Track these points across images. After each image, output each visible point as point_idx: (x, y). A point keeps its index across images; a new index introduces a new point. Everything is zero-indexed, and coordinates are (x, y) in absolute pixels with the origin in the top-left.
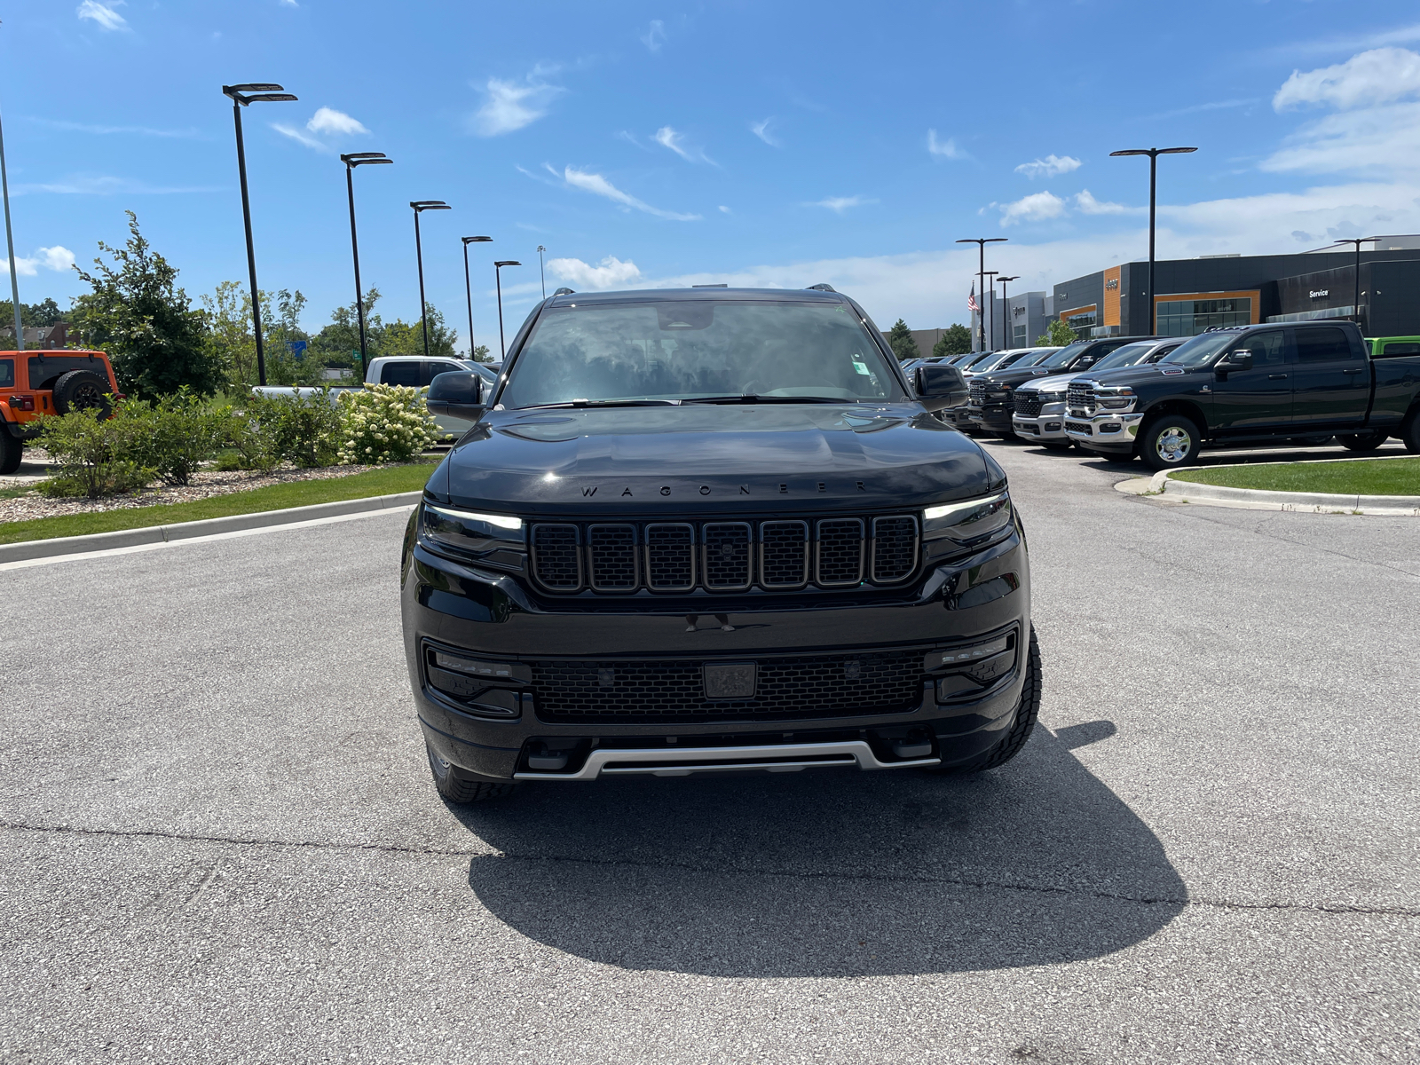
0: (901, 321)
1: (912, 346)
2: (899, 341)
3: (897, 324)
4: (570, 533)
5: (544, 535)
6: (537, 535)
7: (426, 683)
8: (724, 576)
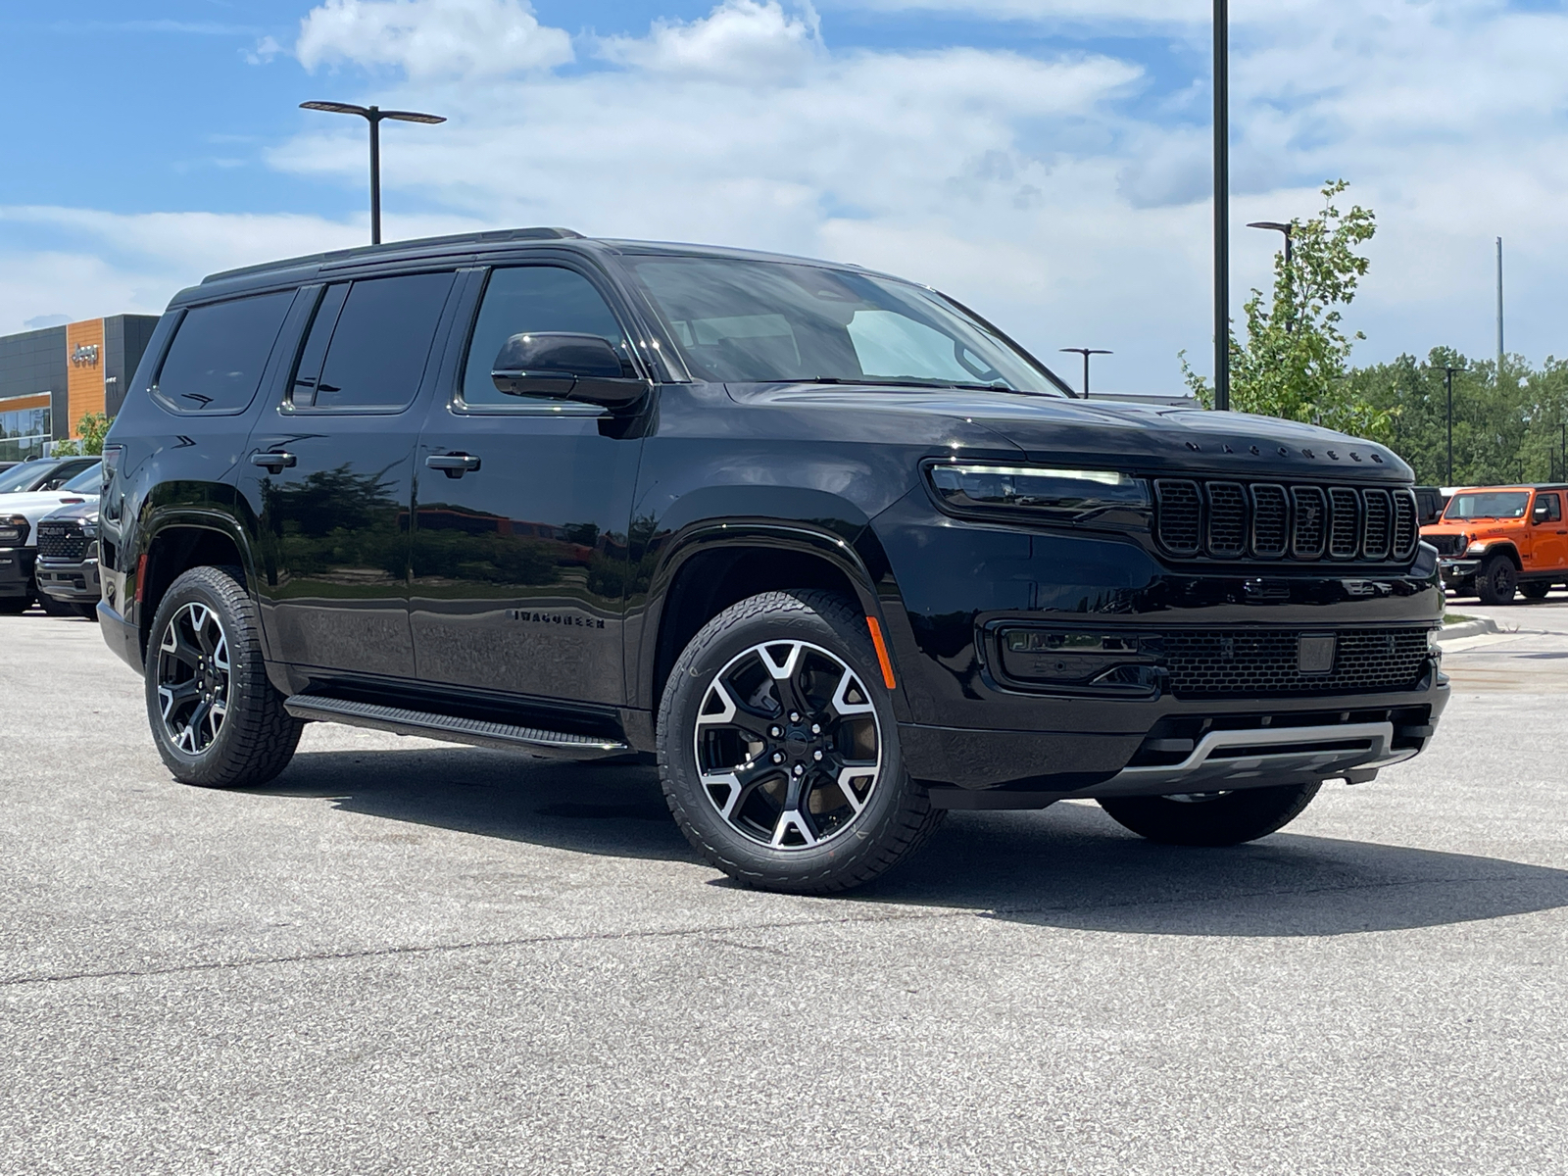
4: (1190, 490)
5: (1167, 492)
6: (1162, 492)
7: (998, 675)
8: (1306, 542)
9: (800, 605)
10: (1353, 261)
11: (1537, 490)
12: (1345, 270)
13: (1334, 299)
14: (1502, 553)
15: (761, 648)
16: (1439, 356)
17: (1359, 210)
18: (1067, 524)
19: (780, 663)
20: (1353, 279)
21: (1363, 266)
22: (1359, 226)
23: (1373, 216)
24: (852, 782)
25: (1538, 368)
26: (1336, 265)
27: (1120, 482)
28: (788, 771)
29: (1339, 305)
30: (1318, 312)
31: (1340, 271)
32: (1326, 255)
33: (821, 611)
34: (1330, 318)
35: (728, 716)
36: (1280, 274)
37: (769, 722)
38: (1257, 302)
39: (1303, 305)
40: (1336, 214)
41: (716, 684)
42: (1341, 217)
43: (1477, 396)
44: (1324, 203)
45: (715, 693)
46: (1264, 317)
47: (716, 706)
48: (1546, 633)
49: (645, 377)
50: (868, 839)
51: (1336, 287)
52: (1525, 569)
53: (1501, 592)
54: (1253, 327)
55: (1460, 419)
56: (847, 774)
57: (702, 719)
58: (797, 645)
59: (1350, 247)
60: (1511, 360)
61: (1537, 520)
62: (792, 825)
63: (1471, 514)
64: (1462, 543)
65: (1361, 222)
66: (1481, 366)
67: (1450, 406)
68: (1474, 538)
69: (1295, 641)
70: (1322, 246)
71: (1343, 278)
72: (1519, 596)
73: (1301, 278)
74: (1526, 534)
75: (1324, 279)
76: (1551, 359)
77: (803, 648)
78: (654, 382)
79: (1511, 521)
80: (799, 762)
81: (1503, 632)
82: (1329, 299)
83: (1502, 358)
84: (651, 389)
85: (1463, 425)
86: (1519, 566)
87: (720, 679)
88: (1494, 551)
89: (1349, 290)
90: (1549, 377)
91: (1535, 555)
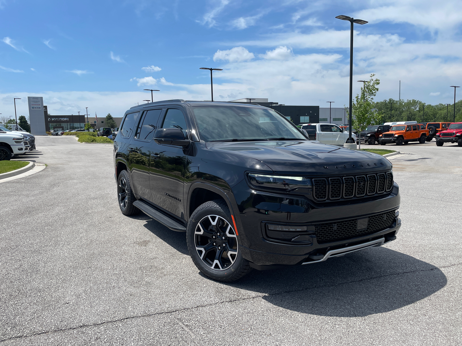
0: (109, 114)
1: (114, 123)
2: (109, 121)
3: (108, 115)
4: (324, 181)
5: (317, 182)
6: (315, 183)
7: (265, 237)
8: (360, 192)
9: (218, 206)
10: (376, 89)
11: (407, 125)
12: (374, 90)
13: (372, 95)
14: (401, 137)
15: (209, 216)
16: (390, 100)
17: (377, 79)
18: (285, 193)
19: (214, 221)
20: (376, 92)
21: (377, 90)
22: (377, 82)
23: (379, 81)
24: (231, 255)
25: (406, 101)
26: (373, 89)
27: (302, 180)
28: (217, 248)
29: (373, 97)
30: (369, 98)
31: (373, 90)
32: (371, 88)
33: (223, 209)
34: (371, 99)
35: (202, 233)
36: (362, 91)
37: (212, 235)
38: (358, 96)
39: (366, 97)
40: (373, 80)
41: (199, 224)
42: (374, 81)
43: (396, 106)
44: (370, 78)
45: (198, 226)
46: (359, 99)
47: (199, 230)
48: (409, 154)
49: (190, 139)
50: (235, 271)
51: (372, 93)
52: (405, 139)
53: (400, 143)
54: (357, 101)
55: (392, 110)
56: (230, 253)
57: (196, 233)
58: (218, 217)
59: (375, 86)
60: (401, 100)
61: (407, 131)
62: (216, 264)
63: (395, 130)
64: (393, 135)
65: (378, 82)
66: (396, 101)
67: (391, 108)
68: (396, 134)
69: (356, 222)
70: (370, 86)
71: (374, 92)
72: (403, 143)
73: (366, 92)
74: (405, 133)
75: (370, 92)
76: (408, 100)
77: (219, 217)
78: (192, 141)
79: (402, 131)
80: (219, 246)
81: (401, 154)
82: (371, 95)
83: (400, 100)
84: (191, 143)
85: (393, 111)
86: (403, 139)
87: (200, 223)
88: (399, 136)
89: (375, 94)
90: (408, 103)
91: (406, 137)
